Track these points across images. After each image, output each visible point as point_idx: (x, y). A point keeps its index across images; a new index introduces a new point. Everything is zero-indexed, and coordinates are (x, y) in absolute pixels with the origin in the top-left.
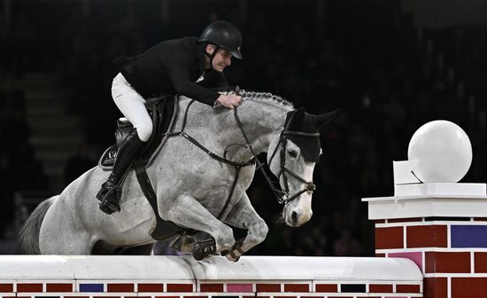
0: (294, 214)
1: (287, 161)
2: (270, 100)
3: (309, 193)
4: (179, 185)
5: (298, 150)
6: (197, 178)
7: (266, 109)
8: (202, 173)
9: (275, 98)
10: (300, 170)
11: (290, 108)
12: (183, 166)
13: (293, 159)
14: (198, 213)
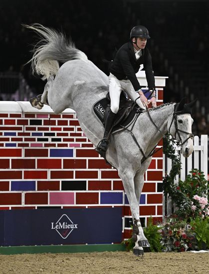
0: (187, 149)
2: (165, 107)
7: (163, 111)
13: (181, 124)
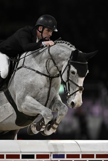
1: (70, 76)
3: (80, 92)
4: (24, 91)
5: (75, 71)
6: (32, 85)
8: (34, 82)
9: (66, 43)
10: (76, 81)
11: (74, 49)
12: (25, 81)
14: (34, 104)
